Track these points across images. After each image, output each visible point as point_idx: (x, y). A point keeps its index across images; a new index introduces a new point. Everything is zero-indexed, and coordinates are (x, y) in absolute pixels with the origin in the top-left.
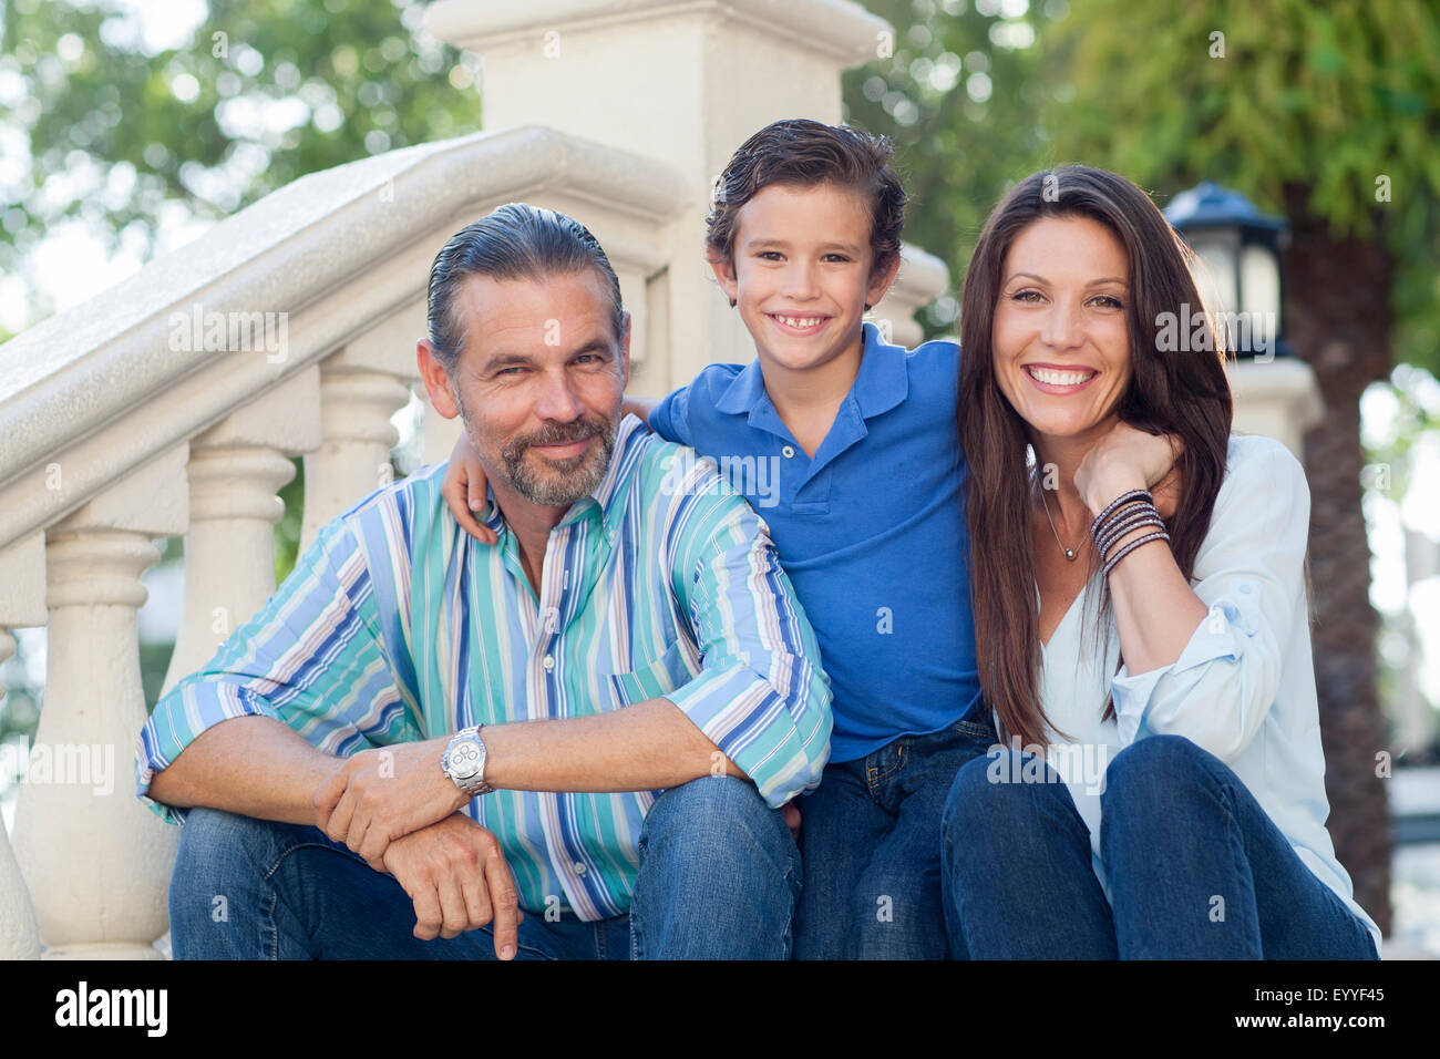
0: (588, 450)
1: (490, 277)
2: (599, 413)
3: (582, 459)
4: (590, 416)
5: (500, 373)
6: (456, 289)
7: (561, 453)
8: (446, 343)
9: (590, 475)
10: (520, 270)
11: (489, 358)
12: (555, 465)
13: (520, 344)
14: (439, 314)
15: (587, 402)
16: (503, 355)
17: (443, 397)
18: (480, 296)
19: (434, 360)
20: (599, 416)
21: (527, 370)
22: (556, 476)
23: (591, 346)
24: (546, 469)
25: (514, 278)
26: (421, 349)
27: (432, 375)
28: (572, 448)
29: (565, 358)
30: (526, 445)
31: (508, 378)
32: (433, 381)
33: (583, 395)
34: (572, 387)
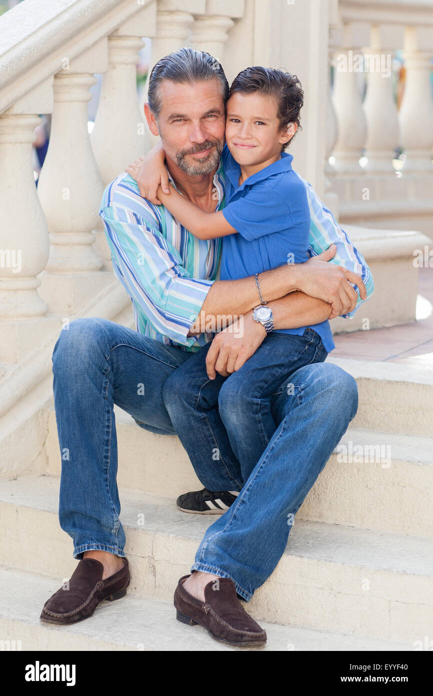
0: (211, 153)
1: (172, 82)
2: (215, 138)
3: (209, 157)
4: (211, 138)
5: (174, 121)
6: (159, 84)
7: (201, 155)
8: (154, 106)
9: (211, 163)
10: (184, 79)
11: (169, 115)
12: (199, 161)
13: (182, 110)
14: (152, 93)
15: (210, 135)
16: (175, 114)
17: (154, 127)
18: (168, 88)
19: (150, 112)
20: (215, 139)
21: (185, 120)
22: (197, 164)
23: (212, 111)
24: (194, 162)
25: (182, 83)
26: (145, 107)
27: (150, 117)
28: (205, 153)
29: (200, 116)
30: (186, 154)
31: (178, 123)
32: (150, 120)
33: (208, 131)
34: (203, 129)
